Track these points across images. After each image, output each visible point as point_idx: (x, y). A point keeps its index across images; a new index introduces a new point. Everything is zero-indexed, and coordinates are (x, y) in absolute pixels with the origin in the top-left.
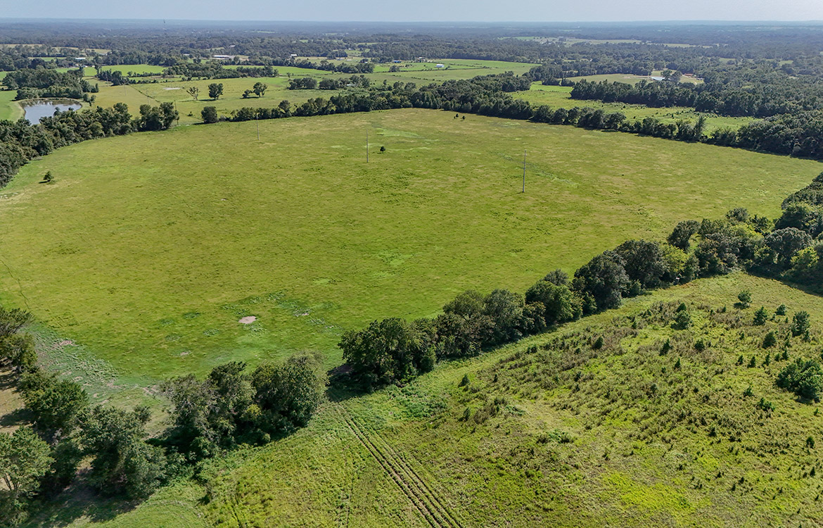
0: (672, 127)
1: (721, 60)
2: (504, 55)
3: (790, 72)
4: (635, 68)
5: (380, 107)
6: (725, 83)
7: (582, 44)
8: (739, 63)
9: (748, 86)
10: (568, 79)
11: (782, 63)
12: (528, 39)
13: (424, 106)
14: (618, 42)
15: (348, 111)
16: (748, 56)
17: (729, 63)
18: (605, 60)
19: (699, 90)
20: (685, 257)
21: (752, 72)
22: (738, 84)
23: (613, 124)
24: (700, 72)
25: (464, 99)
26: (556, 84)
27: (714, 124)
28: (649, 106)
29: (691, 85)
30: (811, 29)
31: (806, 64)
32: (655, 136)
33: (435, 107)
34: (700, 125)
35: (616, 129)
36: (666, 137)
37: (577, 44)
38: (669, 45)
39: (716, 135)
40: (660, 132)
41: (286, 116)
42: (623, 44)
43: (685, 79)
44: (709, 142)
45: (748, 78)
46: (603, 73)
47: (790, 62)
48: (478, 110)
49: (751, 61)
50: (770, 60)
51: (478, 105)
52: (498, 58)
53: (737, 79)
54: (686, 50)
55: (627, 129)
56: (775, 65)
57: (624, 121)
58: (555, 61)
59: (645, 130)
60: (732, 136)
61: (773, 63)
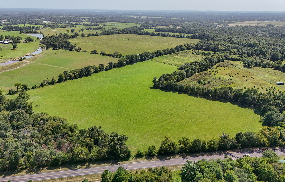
0: (179, 36)
1: (185, 22)
2: (129, 21)
3: (201, 26)
4: (165, 25)
5: (116, 33)
6: (187, 28)
7: (147, 18)
8: (189, 24)
9: (192, 29)
10: (152, 27)
11: (199, 23)
12: (130, 16)
13: (125, 33)
14: (157, 17)
15: (110, 34)
16: (191, 22)
17: (187, 23)
18: (157, 23)
19: (182, 29)
20: (186, 47)
21: (193, 25)
22: (190, 28)
23: (167, 36)
24: (181, 26)
25: (134, 31)
26: (149, 29)
27: (186, 35)
28: (173, 33)
29: (180, 28)
30: (208, 13)
31: (205, 23)
32: (176, 37)
33: (128, 33)
34: (184, 35)
35: (168, 36)
36: (178, 37)
37: (146, 18)
38: (171, 18)
39: (187, 37)
40: (177, 37)
41: (98, 35)
42: (159, 18)
43: (178, 27)
44: (186, 38)
45: (192, 27)
46: (158, 26)
47: (201, 23)
48: (137, 34)
49: (192, 23)
50: (196, 23)
51: (138, 33)
52: (128, 22)
53: (189, 27)
54: (175, 20)
55: (170, 36)
56: (198, 24)
57: (170, 35)
58: (144, 23)
59: (174, 36)
60: (190, 37)
61: (197, 23)
